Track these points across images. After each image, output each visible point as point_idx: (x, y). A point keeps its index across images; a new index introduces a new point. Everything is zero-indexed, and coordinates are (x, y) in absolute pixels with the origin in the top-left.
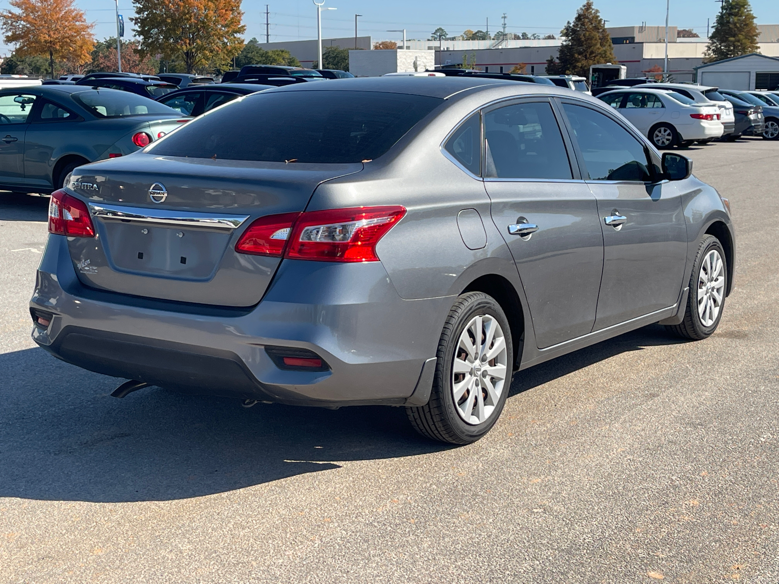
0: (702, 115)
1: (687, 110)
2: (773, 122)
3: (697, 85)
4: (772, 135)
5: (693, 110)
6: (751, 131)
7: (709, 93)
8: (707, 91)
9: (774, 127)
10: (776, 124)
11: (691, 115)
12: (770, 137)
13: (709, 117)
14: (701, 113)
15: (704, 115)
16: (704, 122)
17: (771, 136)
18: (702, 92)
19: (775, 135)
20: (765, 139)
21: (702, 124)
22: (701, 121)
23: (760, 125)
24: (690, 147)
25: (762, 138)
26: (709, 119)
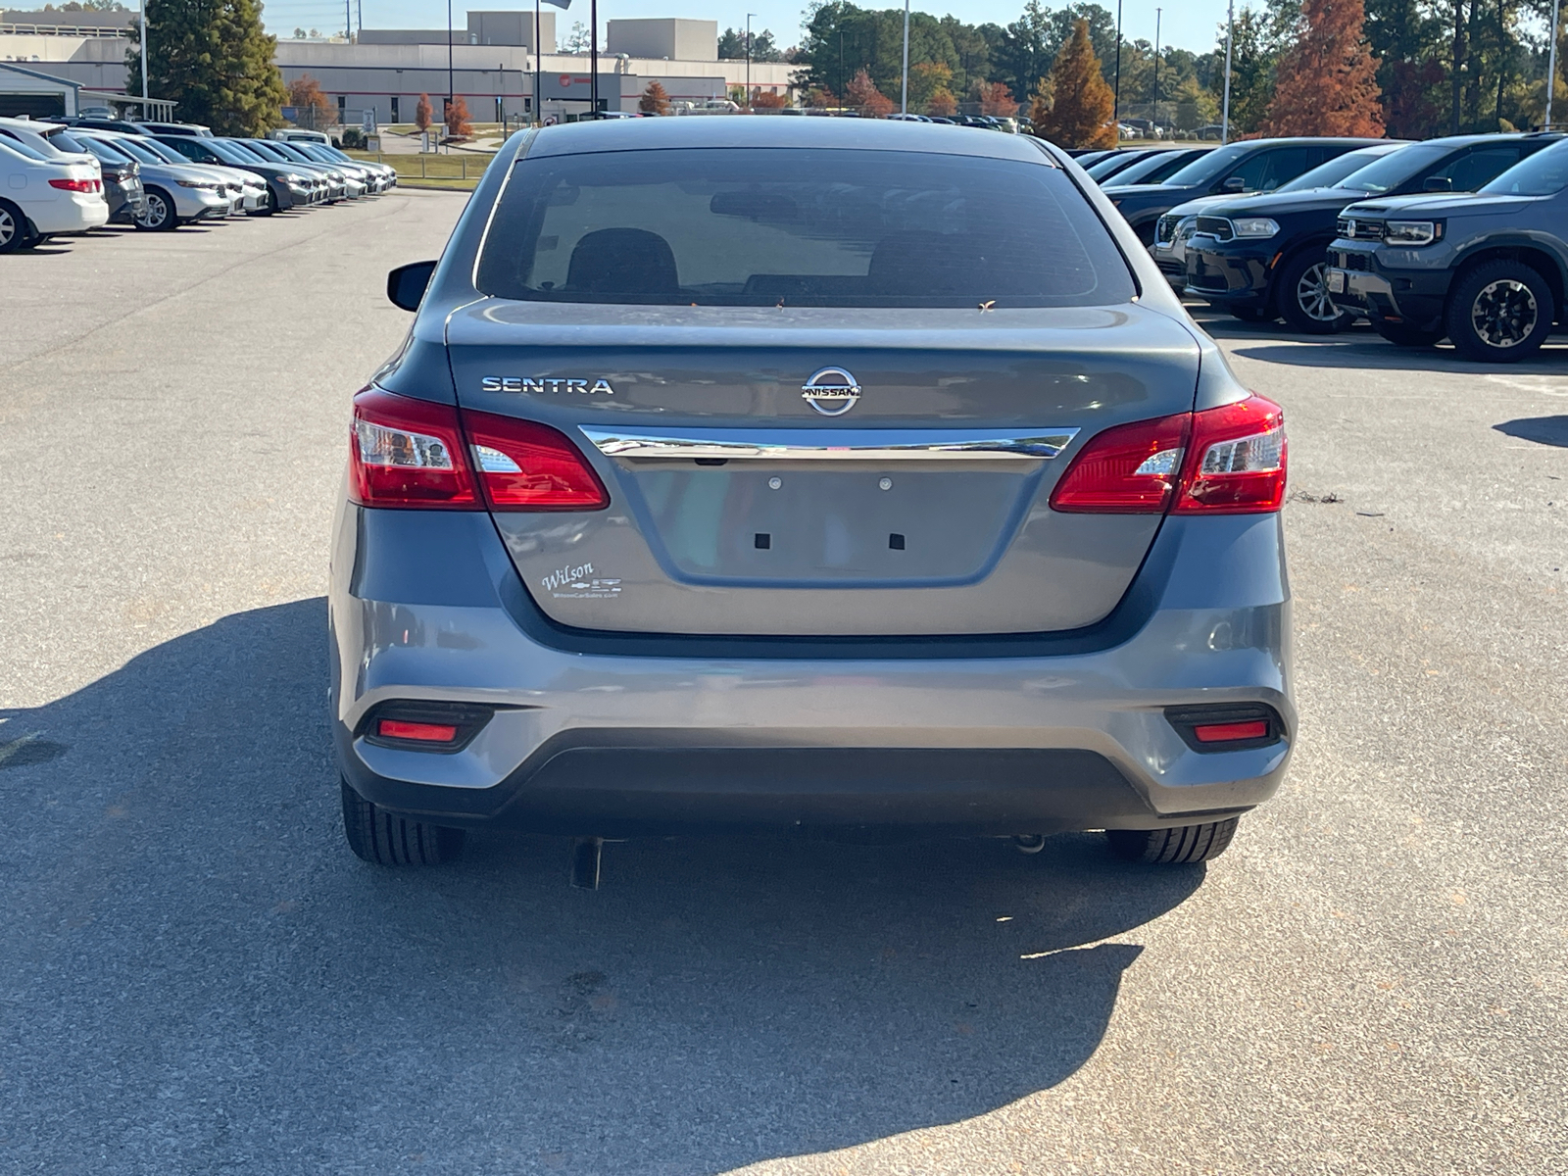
0: (72, 181)
1: (40, 171)
2: (154, 196)
3: (25, 119)
4: (154, 221)
5: (53, 172)
6: (128, 214)
7: (55, 137)
8: (52, 133)
9: (155, 206)
10: (159, 200)
11: (50, 182)
12: (151, 225)
13: (85, 185)
14: (71, 178)
15: (76, 180)
16: (77, 197)
17: (152, 222)
18: (43, 135)
19: (161, 221)
20: (140, 229)
21: (76, 200)
22: (73, 195)
23: (138, 202)
24: (37, 247)
25: (134, 227)
26: (87, 190)
